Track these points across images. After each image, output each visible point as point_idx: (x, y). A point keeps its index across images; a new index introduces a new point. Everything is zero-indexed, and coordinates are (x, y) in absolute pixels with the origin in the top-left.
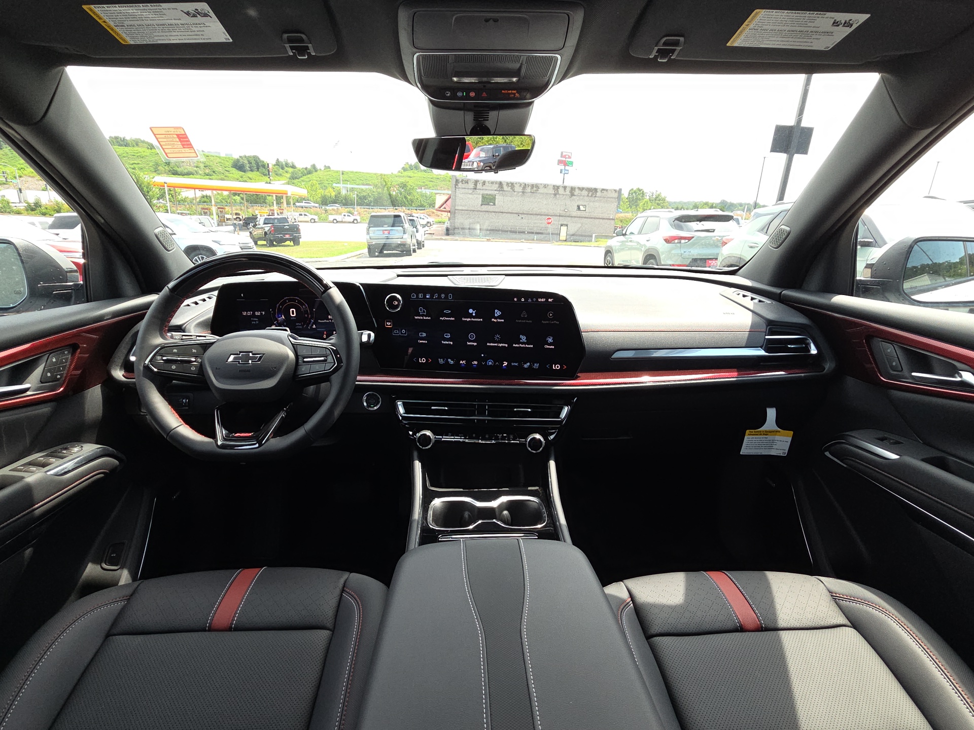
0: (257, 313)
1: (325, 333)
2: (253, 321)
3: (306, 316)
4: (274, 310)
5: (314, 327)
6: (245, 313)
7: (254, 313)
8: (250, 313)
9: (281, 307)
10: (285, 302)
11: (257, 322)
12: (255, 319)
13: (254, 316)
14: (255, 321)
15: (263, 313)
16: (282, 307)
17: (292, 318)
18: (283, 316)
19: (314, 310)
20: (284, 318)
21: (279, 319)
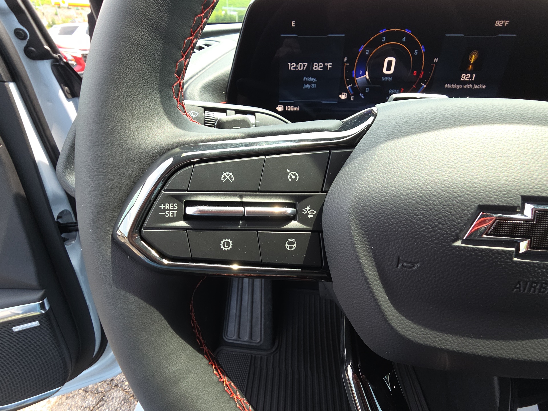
0: (317, 67)
2: (307, 82)
3: (415, 73)
4: (351, 61)
6: (292, 66)
7: (310, 66)
8: (302, 66)
9: (367, 52)
10: (378, 42)
11: (314, 86)
12: (310, 79)
13: (309, 72)
14: (310, 83)
15: (329, 66)
16: (370, 53)
17: (384, 78)
18: (367, 73)
19: (436, 60)
20: (368, 77)
21: (357, 79)
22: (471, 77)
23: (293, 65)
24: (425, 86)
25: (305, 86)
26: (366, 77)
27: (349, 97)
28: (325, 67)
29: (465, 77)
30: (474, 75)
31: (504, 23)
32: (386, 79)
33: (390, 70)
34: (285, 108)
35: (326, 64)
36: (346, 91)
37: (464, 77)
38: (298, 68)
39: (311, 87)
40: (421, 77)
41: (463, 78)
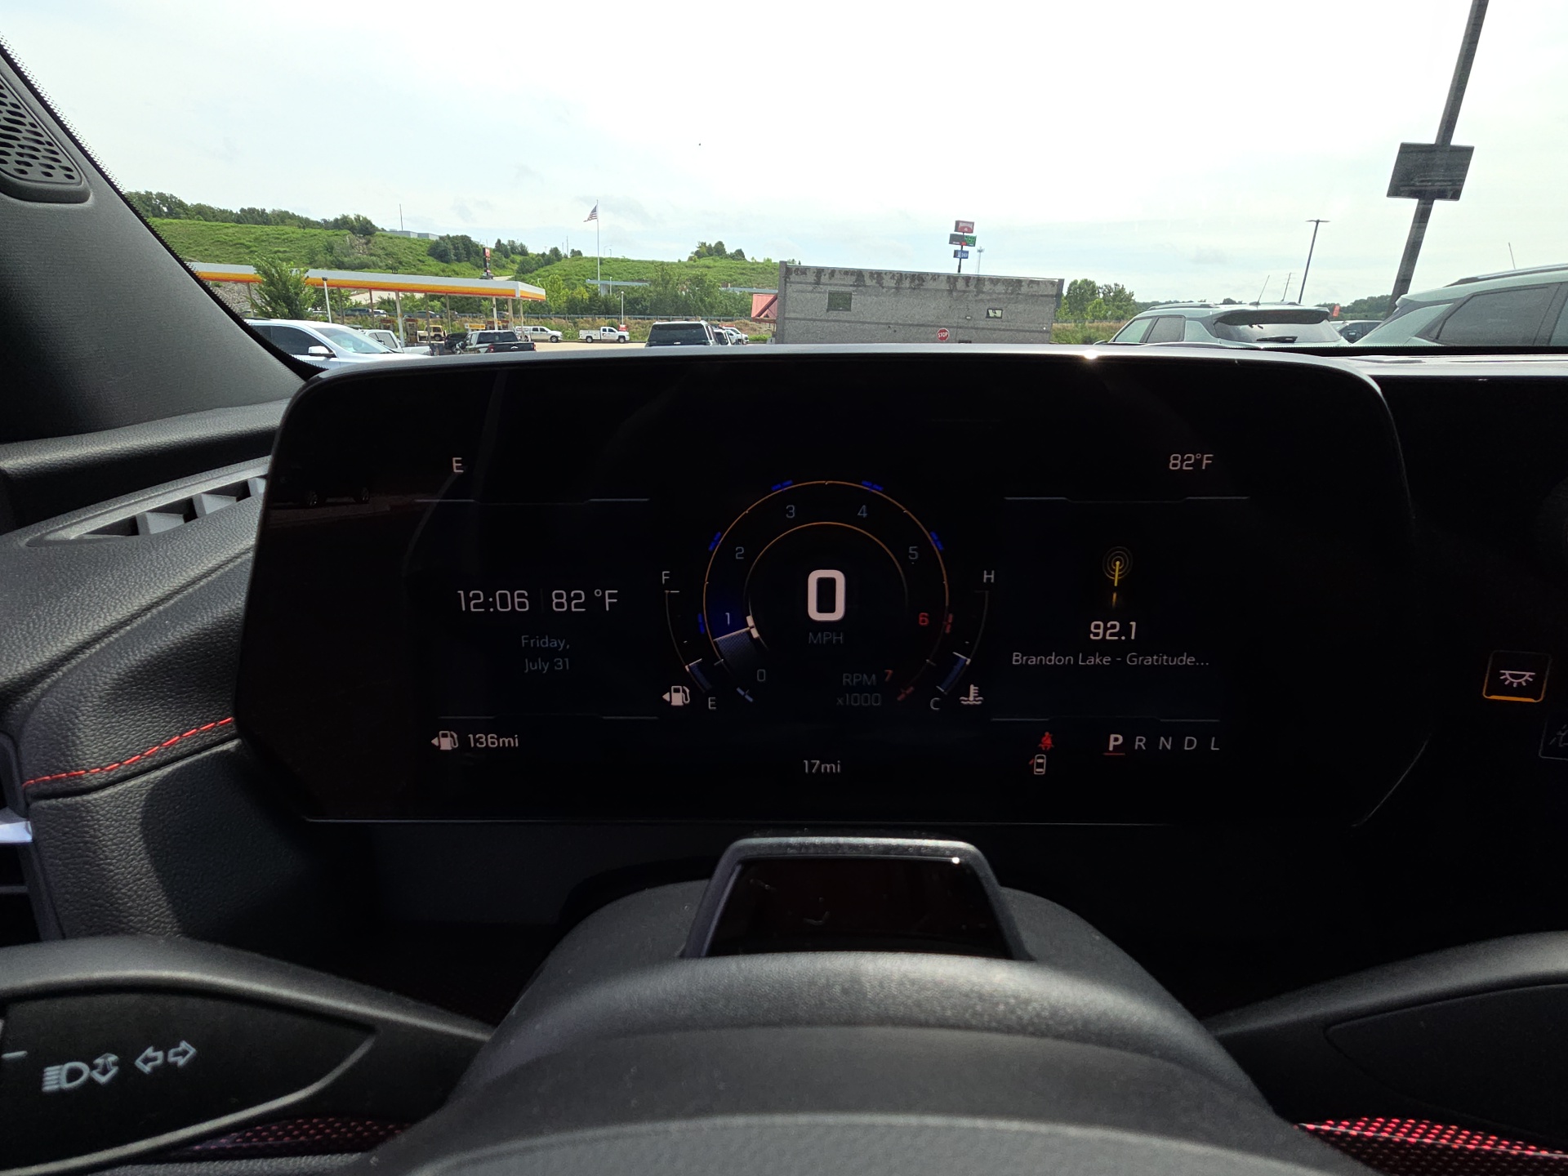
0: (562, 601)
1: (1047, 741)
2: (535, 653)
3: (923, 619)
4: (686, 581)
5: (973, 697)
6: (471, 601)
7: (540, 600)
8: (509, 600)
9: (740, 552)
10: (771, 518)
11: (561, 664)
12: (546, 643)
13: (538, 617)
14: (549, 655)
15: (609, 597)
16: (750, 556)
17: (815, 635)
18: (750, 620)
19: (988, 576)
20: (755, 634)
21: (717, 639)
22: (1125, 630)
23: (477, 597)
24: (969, 661)
25: (529, 666)
26: (749, 633)
27: (697, 697)
28: (594, 603)
29: (1099, 630)
30: (1133, 624)
31: (1199, 462)
32: (822, 638)
33: (832, 610)
34: (463, 740)
35: (597, 593)
36: (684, 680)
37: (1101, 631)
38: (494, 604)
39: (551, 668)
40: (948, 631)
41: (1097, 634)
